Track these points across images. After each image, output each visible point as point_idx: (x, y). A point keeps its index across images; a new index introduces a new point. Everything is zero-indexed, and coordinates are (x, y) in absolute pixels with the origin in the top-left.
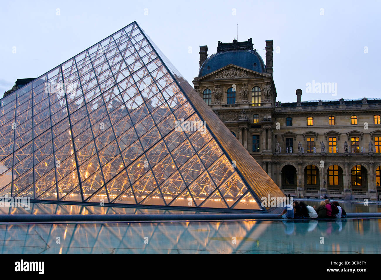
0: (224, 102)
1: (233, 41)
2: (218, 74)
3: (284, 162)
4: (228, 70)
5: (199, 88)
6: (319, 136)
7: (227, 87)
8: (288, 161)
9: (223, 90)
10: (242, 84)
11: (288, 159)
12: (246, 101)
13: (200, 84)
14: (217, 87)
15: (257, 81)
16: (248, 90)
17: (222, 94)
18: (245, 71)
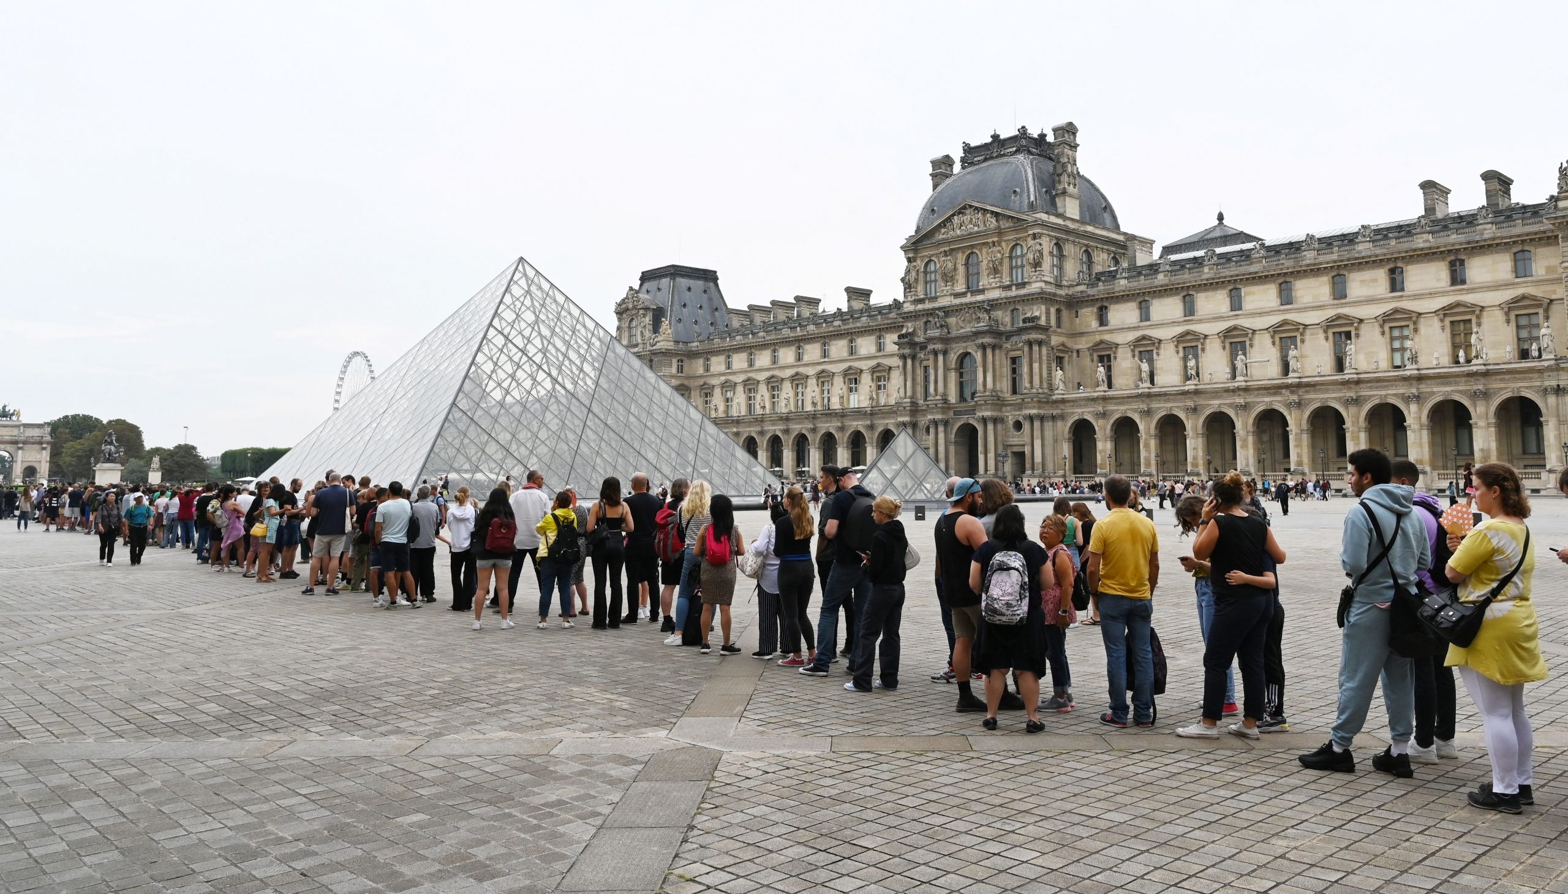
0: (960, 287)
1: (992, 137)
2: (945, 225)
3: (1073, 413)
4: (963, 213)
5: (915, 261)
6: (1162, 345)
7: (963, 253)
8: (1080, 410)
9: (956, 259)
10: (988, 243)
11: (1080, 406)
12: (997, 280)
13: (916, 251)
14: (946, 254)
15: (1016, 231)
16: (999, 255)
17: (955, 269)
18: (992, 212)
